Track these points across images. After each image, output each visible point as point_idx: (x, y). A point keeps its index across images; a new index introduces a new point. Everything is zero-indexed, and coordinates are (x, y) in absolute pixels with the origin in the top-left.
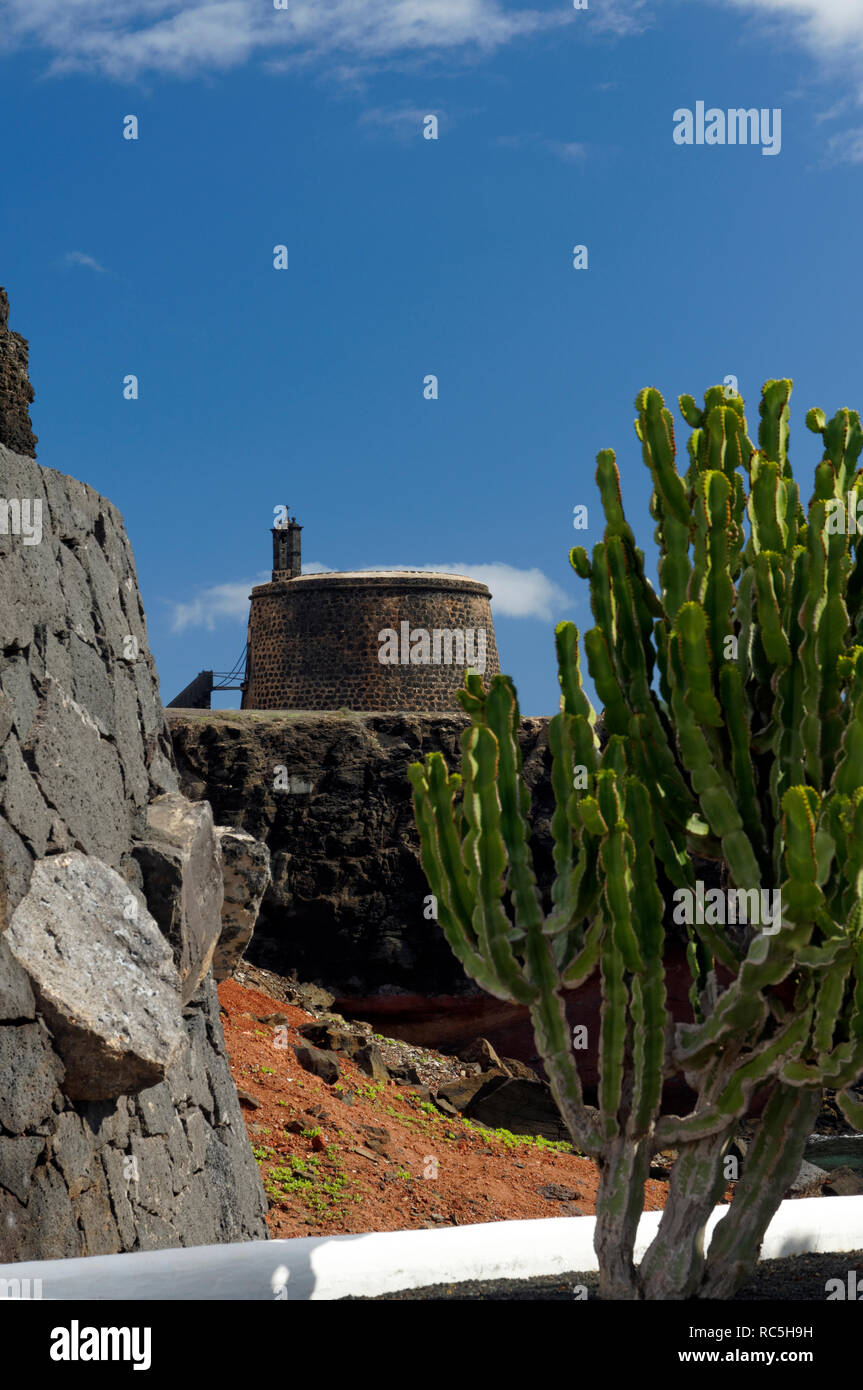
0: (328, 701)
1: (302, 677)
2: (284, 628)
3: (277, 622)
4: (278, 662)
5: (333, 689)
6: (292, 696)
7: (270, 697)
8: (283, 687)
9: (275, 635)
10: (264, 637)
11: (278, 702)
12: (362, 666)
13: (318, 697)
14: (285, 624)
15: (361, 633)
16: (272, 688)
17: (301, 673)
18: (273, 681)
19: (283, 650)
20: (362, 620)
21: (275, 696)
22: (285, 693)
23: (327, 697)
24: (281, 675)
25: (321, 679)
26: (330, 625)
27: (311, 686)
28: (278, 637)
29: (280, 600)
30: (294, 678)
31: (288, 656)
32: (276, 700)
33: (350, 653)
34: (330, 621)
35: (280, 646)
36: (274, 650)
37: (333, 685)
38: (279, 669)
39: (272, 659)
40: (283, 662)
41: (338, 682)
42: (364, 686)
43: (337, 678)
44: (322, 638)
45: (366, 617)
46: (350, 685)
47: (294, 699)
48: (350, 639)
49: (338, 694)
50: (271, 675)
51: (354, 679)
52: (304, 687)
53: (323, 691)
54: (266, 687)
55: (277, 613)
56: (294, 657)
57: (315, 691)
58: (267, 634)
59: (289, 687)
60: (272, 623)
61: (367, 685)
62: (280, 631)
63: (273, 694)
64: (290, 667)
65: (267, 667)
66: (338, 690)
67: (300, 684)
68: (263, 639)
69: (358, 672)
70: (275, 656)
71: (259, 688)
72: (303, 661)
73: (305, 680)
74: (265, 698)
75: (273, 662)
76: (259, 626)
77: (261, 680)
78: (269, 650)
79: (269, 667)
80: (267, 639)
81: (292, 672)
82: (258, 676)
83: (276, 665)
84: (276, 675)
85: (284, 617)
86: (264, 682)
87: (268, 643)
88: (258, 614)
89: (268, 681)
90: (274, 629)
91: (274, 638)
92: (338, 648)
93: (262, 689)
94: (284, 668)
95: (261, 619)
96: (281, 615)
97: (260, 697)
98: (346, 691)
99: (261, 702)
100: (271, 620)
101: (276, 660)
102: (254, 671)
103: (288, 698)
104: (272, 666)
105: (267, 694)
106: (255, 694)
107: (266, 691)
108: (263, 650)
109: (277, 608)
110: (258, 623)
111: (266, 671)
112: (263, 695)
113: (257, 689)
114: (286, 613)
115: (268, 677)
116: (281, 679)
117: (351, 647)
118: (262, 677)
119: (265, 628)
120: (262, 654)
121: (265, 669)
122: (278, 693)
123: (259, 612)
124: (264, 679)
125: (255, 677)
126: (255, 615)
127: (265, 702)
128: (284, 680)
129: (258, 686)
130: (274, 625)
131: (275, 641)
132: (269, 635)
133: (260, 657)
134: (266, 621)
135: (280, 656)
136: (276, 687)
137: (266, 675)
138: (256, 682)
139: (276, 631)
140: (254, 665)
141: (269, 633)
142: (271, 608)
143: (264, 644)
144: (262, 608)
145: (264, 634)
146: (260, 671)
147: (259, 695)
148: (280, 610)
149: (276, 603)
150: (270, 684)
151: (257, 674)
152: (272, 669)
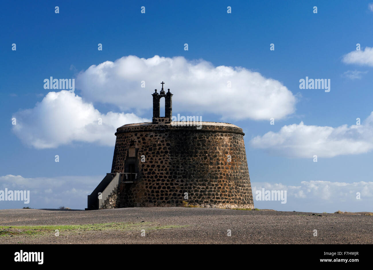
0: (202, 193)
1: (185, 180)
2: (169, 151)
3: (162, 147)
5: (205, 187)
7: (161, 189)
8: (172, 184)
9: (163, 154)
10: (151, 155)
11: (169, 193)
12: (218, 174)
13: (196, 191)
14: (169, 149)
15: (215, 156)
16: (163, 184)
17: (184, 177)
18: (163, 180)
19: (170, 163)
20: (216, 149)
21: (167, 189)
22: (174, 188)
23: (201, 191)
24: (170, 177)
25: (197, 181)
26: (199, 151)
27: (191, 185)
28: (164, 155)
29: (163, 135)
30: (180, 180)
31: (174, 167)
32: (167, 191)
33: (211, 167)
34: (199, 149)
35: (166, 161)
36: (162, 162)
37: (204, 185)
38: (167, 173)
39: (161, 168)
40: (170, 170)
41: (207, 183)
42: (220, 186)
43: (206, 181)
44: (196, 158)
45: (218, 148)
46: (213, 185)
48: (211, 159)
49: (207, 190)
50: (161, 177)
51: (215, 181)
52: (186, 185)
53: (199, 188)
54: (158, 184)
55: (162, 141)
56: (178, 167)
57: (194, 187)
58: (153, 153)
59: (177, 184)
60: (158, 147)
61: (222, 185)
62: (166, 152)
63: (164, 188)
64: (175, 173)
65: (157, 172)
66: (207, 188)
67: (184, 183)
68: (150, 156)
69: (216, 178)
70: (163, 167)
71: (150, 184)
72: (185, 170)
73: (187, 181)
74: (157, 190)
75: (162, 170)
76: (144, 148)
77: (151, 179)
78: (157, 162)
79: (158, 172)
80: (154, 156)
81: (178, 176)
82: (148, 177)
83: (164, 171)
84: (165, 177)
85: (168, 144)
86: (155, 181)
87: (156, 159)
88: (142, 141)
89: (158, 180)
90: (160, 151)
91: (161, 156)
92: (205, 164)
93: (154, 184)
94: (171, 173)
95: (146, 144)
96: (165, 143)
97: (152, 189)
98: (212, 188)
99: (154, 192)
100: (157, 145)
101: (165, 169)
102: (143, 174)
103: (177, 191)
104: (161, 172)
105: (159, 188)
106: (147, 187)
107: (157, 186)
108: (151, 162)
109: (161, 139)
110: (143, 146)
111: (156, 174)
112: (155, 188)
113: (148, 184)
114: (169, 142)
115: (158, 178)
116: (170, 180)
117: (211, 164)
118: (152, 177)
119: (150, 150)
120: (151, 164)
121: (155, 173)
122: (169, 188)
123: (143, 140)
124: (154, 179)
125: (144, 177)
126: (139, 142)
127: (157, 192)
128: (172, 180)
129: (149, 183)
130: (160, 149)
131: (162, 158)
132: (156, 154)
133: (148, 166)
134: (151, 145)
135: (168, 167)
136: (167, 184)
137: (156, 177)
138: (146, 180)
139: (162, 152)
140: (142, 170)
141: (156, 153)
142: (156, 139)
143: (152, 159)
144: (146, 138)
145: (151, 153)
146: (150, 174)
147: (151, 188)
148: (165, 140)
149: (160, 136)
150: (160, 182)
151: (146, 176)
152: (162, 174)
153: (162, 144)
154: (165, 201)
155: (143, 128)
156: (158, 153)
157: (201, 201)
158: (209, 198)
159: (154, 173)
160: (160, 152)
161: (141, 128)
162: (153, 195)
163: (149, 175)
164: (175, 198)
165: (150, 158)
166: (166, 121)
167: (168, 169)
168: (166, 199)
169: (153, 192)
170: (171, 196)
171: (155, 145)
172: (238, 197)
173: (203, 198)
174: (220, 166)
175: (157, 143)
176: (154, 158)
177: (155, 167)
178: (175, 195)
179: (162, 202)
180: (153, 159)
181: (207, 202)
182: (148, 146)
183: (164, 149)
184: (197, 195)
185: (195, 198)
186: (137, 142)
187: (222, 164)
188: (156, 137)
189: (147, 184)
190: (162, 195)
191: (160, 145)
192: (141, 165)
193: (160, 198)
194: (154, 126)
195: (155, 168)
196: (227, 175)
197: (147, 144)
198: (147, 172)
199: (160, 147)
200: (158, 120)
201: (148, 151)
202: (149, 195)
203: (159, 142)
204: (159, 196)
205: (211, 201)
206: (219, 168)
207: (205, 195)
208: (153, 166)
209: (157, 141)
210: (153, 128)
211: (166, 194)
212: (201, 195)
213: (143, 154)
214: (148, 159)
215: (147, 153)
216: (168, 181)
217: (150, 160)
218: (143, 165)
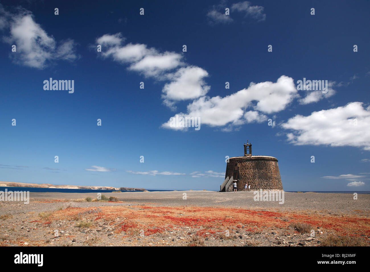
1: (259, 179)
2: (252, 167)
4: (251, 175)
7: (250, 183)
8: (254, 181)
12: (272, 177)
13: (264, 184)
15: (270, 170)
17: (259, 178)
18: (250, 180)
19: (253, 173)
20: (270, 167)
23: (266, 184)
24: (253, 178)
25: (264, 180)
27: (262, 181)
29: (249, 161)
30: (257, 179)
33: (269, 174)
34: (264, 167)
35: (251, 171)
36: (249, 172)
37: (267, 181)
38: (252, 177)
39: (249, 174)
40: (253, 175)
42: (273, 182)
43: (268, 180)
44: (263, 171)
46: (270, 182)
47: (258, 184)
48: (269, 171)
50: (249, 178)
52: (260, 181)
53: (265, 183)
54: (248, 181)
56: (256, 174)
57: (263, 182)
60: (247, 166)
62: (251, 168)
63: (251, 183)
64: (255, 177)
66: (268, 183)
67: (259, 181)
69: (272, 179)
70: (250, 174)
72: (259, 176)
73: (260, 180)
75: (250, 175)
76: (241, 166)
81: (256, 178)
82: (244, 178)
84: (251, 178)
85: (251, 165)
87: (247, 171)
89: (248, 179)
90: (248, 168)
92: (267, 173)
94: (253, 177)
96: (250, 164)
98: (270, 183)
102: (241, 177)
103: (256, 184)
106: (243, 182)
107: (248, 182)
108: (245, 172)
114: (252, 164)
116: (253, 179)
117: (269, 173)
118: (245, 178)
119: (244, 167)
122: (253, 183)
124: (246, 179)
126: (239, 164)
130: (248, 167)
131: (249, 170)
133: (243, 174)
134: (244, 165)
139: (249, 168)
140: (241, 175)
143: (245, 171)
144: (242, 162)
152: (249, 177)
155: (241, 158)
157: (266, 188)
158: (269, 187)
159: (246, 176)
164: (256, 187)
166: (250, 155)
170: (254, 186)
171: (246, 165)
172: (279, 186)
173: (267, 187)
174: (272, 173)
178: (255, 185)
181: (269, 189)
183: (250, 166)
184: (264, 185)
185: (264, 187)
187: (273, 173)
188: (246, 162)
191: (248, 165)
196: (275, 177)
198: (243, 176)
200: (247, 155)
205: (270, 188)
206: (272, 174)
207: (268, 185)
208: (246, 174)
209: (247, 164)
212: (266, 186)
213: (241, 169)
214: (243, 171)
215: (243, 169)
216: (252, 180)
217: (244, 171)
218: (241, 173)
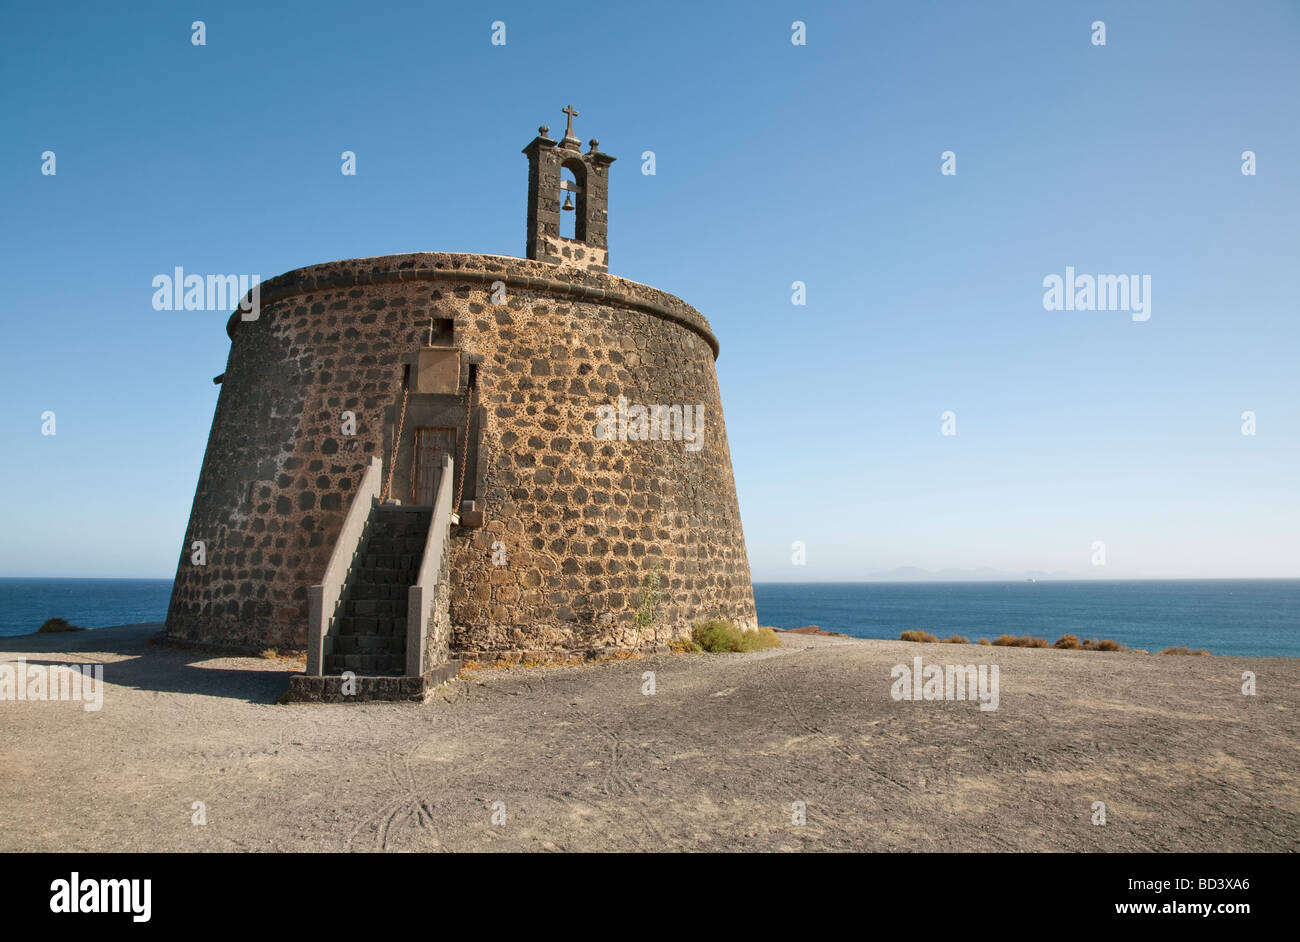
1: (684, 516)
2: (620, 384)
3: (594, 363)
4: (619, 466)
6: (675, 560)
7: (610, 555)
8: (647, 534)
9: (599, 396)
11: (641, 574)
14: (621, 375)
18: (612, 515)
21: (631, 558)
22: (655, 550)
28: (606, 402)
29: (591, 312)
30: (671, 515)
32: (632, 566)
38: (625, 484)
39: (597, 456)
40: (635, 467)
50: (601, 498)
52: (691, 537)
54: (591, 531)
59: (663, 535)
60: (575, 364)
62: (612, 389)
63: (620, 549)
65: (581, 472)
67: (685, 532)
68: (543, 398)
70: (608, 451)
71: (553, 528)
73: (690, 521)
74: (589, 559)
75: (604, 466)
76: (509, 359)
77: (557, 507)
78: (579, 430)
79: (587, 474)
80: (560, 400)
81: (665, 499)
83: (613, 472)
84: (620, 500)
85: (615, 357)
86: (575, 515)
87: (569, 413)
88: (494, 324)
89: (592, 512)
90: (586, 380)
91: (593, 403)
93: (572, 532)
94: (640, 485)
95: (516, 341)
96: (605, 350)
97: (566, 555)
99: (576, 570)
100: (570, 354)
101: (612, 461)
102: (510, 477)
103: (667, 564)
104: (603, 474)
105: (601, 548)
106: (538, 544)
107: (591, 541)
108: (550, 426)
109: (589, 331)
110: (504, 349)
111: (580, 483)
112: (580, 549)
113: (544, 531)
114: (619, 348)
115: (590, 501)
116: (639, 513)
118: (560, 497)
120: (548, 436)
121: (575, 481)
122: (638, 550)
123: (499, 322)
124: (574, 506)
125: (519, 494)
126: (483, 326)
127: (593, 569)
128: (647, 517)
129: (545, 523)
130: (584, 369)
132: (570, 391)
133: (536, 443)
134: (542, 351)
135: (625, 453)
136: (630, 534)
137: (580, 496)
138: (531, 508)
139: (594, 386)
140: (505, 460)
141: (568, 385)
142: (562, 324)
143: (549, 410)
144: (513, 314)
145: (545, 384)
146: (549, 482)
147: (558, 546)
148: (600, 336)
149: (581, 316)
150: (601, 522)
151: (531, 488)
152: (606, 483)
153: (590, 350)
154: (631, 610)
155: (500, 268)
156: (577, 386)
159: (568, 477)
160: (587, 387)
161: (489, 267)
162: (573, 585)
163: (545, 488)
164: (667, 598)
165: (541, 406)
166: (593, 259)
167: (628, 465)
168: (635, 604)
169: (570, 566)
171: (562, 351)
175: (569, 342)
176: (563, 409)
177: (572, 448)
178: (662, 581)
179: (622, 618)
180: (557, 413)
182: (528, 353)
183: (603, 369)
186: (472, 326)
188: (562, 318)
189: (537, 528)
190: (618, 583)
191: (581, 352)
192: (499, 437)
193: (606, 599)
194: (552, 268)
195: (571, 454)
197: (522, 342)
198: (533, 471)
199: (584, 361)
200: (560, 251)
201: (528, 374)
202: (553, 581)
203: (576, 343)
204: (605, 588)
208: (562, 444)
209: (568, 336)
210: (547, 274)
211: (633, 581)
213: (506, 385)
214: (532, 411)
215: (525, 384)
216: (632, 517)
217: (541, 416)
218: (509, 437)
